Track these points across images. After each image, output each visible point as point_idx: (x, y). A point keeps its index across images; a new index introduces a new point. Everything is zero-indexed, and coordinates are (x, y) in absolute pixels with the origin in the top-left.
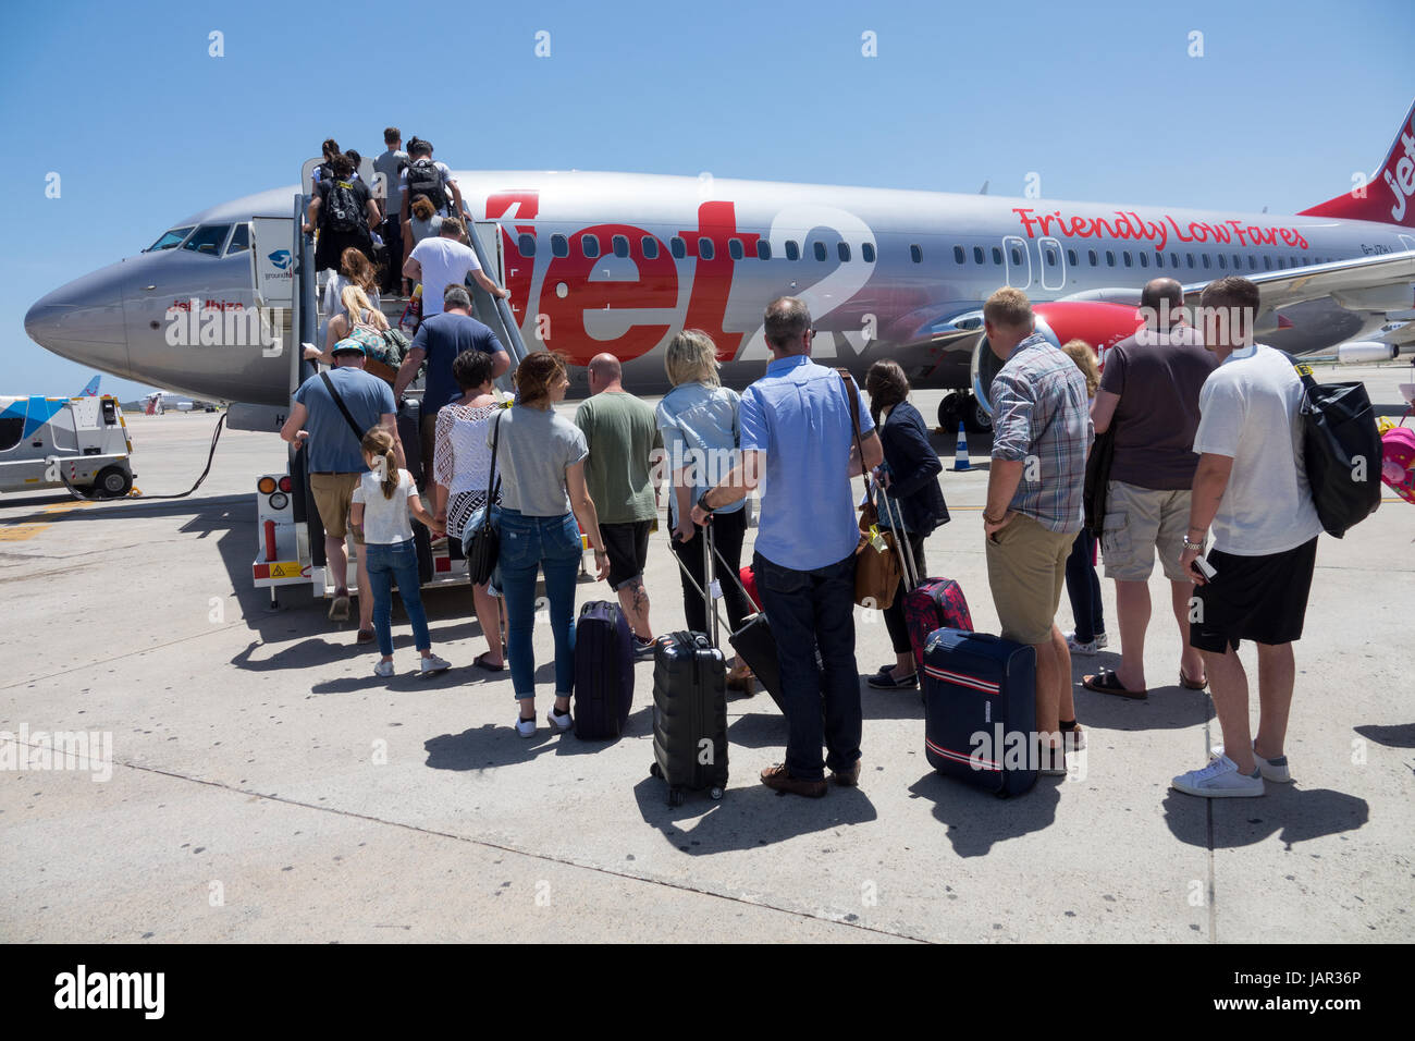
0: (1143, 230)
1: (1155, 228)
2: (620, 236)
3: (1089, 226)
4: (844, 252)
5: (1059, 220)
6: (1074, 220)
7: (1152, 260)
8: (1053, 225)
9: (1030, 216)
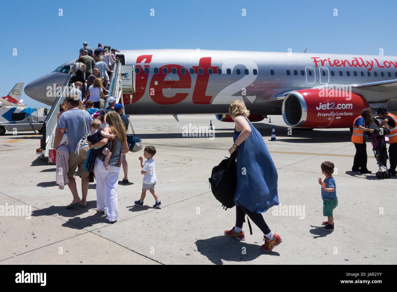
0: (363, 64)
1: (368, 63)
2: (174, 68)
3: (341, 62)
4: (247, 72)
5: (329, 61)
6: (335, 61)
7: (366, 74)
8: (326, 63)
9: (317, 60)
